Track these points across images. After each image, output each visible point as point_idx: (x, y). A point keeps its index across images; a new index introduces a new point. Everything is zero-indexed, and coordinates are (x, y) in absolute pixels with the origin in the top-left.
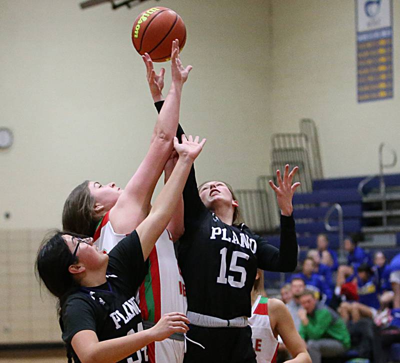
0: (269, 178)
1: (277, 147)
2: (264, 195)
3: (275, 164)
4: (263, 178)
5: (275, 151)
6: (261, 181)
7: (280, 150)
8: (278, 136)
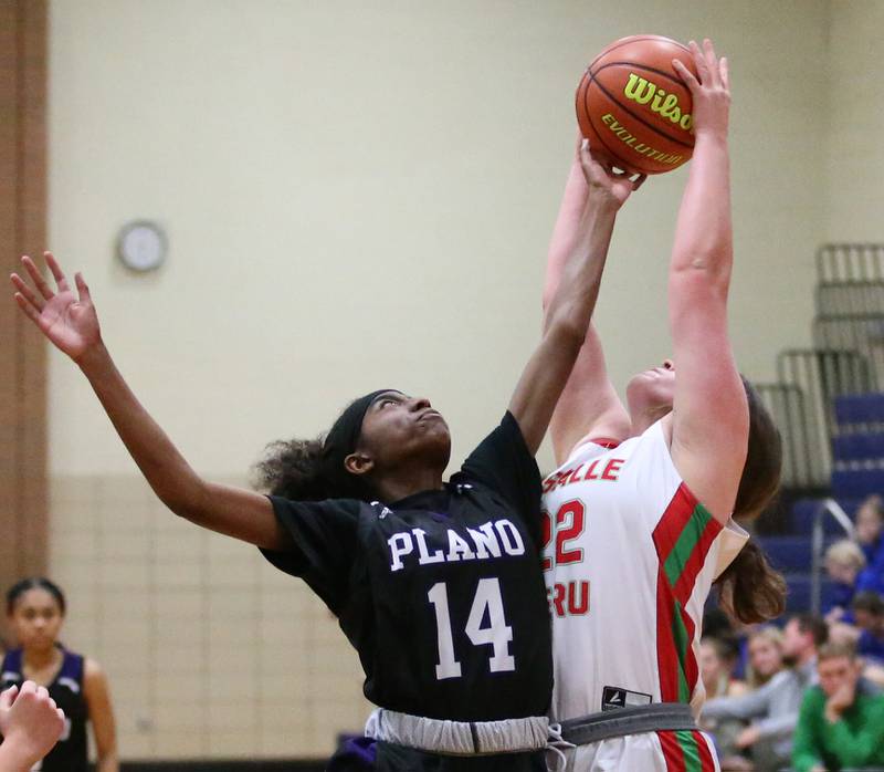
0: (806, 354)
1: (829, 276)
2: (793, 396)
3: (823, 319)
4: (793, 354)
5: (823, 286)
6: (787, 361)
7: (837, 284)
8: (832, 248)
